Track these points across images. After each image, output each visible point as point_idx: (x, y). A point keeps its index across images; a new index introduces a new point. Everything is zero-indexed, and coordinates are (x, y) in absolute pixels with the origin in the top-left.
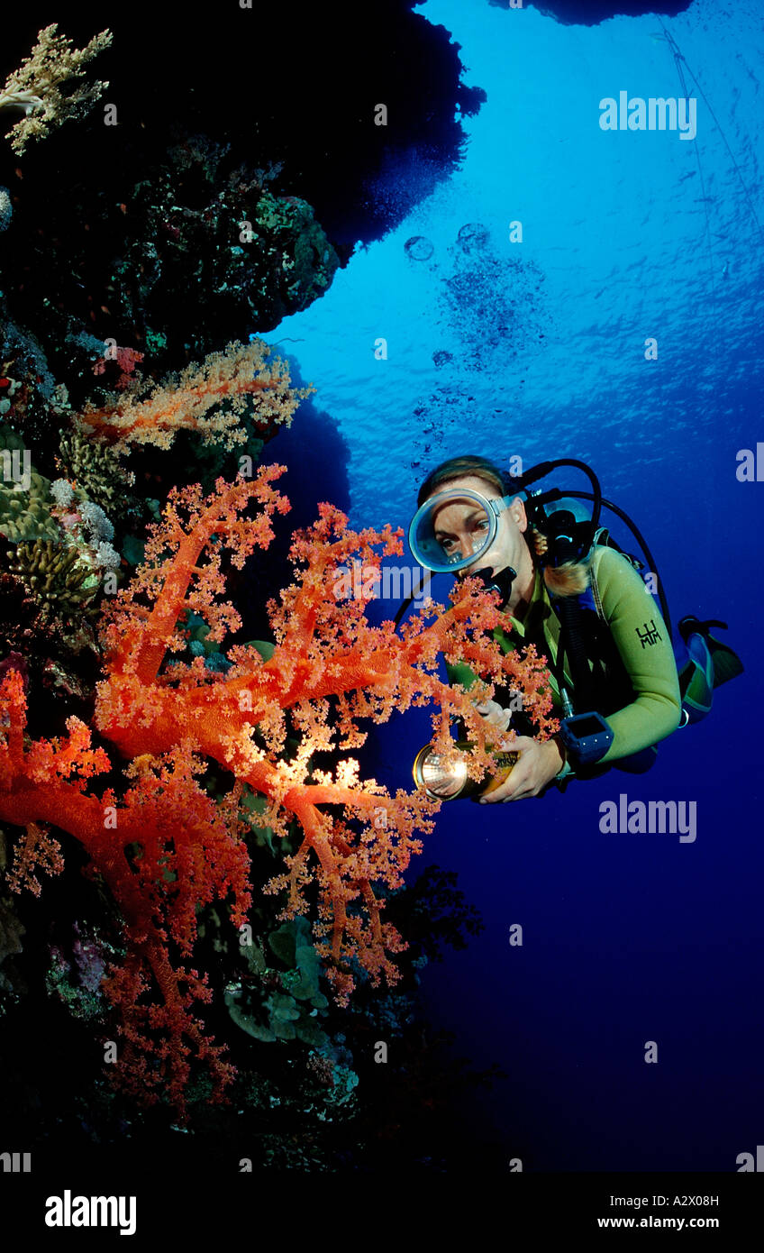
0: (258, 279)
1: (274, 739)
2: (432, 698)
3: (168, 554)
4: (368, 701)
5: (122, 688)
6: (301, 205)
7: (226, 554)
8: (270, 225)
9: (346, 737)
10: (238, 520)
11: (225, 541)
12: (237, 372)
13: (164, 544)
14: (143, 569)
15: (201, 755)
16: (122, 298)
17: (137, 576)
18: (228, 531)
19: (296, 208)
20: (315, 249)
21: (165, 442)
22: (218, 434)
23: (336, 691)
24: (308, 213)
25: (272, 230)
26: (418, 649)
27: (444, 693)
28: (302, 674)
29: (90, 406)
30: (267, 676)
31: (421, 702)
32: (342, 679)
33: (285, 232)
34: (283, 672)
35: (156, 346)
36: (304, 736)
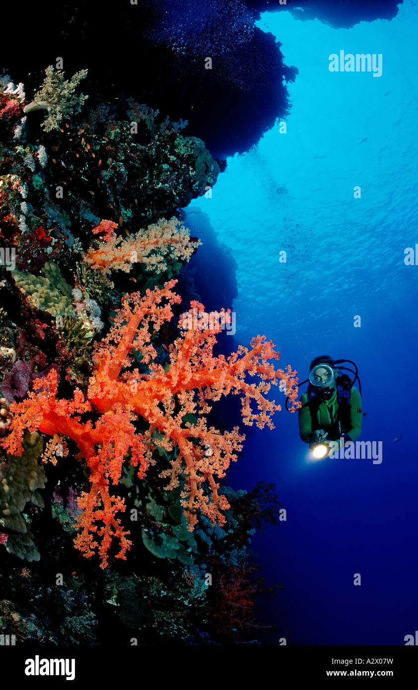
0: (177, 181)
1: (169, 408)
2: (241, 390)
3: (125, 323)
4: (212, 392)
5: (101, 381)
6: (198, 141)
7: (151, 324)
8: (182, 153)
9: (202, 408)
10: (157, 308)
11: (151, 318)
12: (163, 234)
13: (123, 319)
14: (113, 329)
15: (134, 412)
16: (108, 192)
17: (110, 333)
18: (153, 313)
19: (195, 143)
20: (206, 164)
21: (127, 269)
22: (153, 265)
23: (198, 387)
24: (201, 145)
25: (183, 155)
26: (235, 368)
27: (246, 388)
28: (182, 378)
29: (91, 250)
30: (166, 379)
31: (236, 392)
32: (200, 381)
33: (190, 156)
34: (173, 377)
35: (126, 216)
36: (182, 407)
